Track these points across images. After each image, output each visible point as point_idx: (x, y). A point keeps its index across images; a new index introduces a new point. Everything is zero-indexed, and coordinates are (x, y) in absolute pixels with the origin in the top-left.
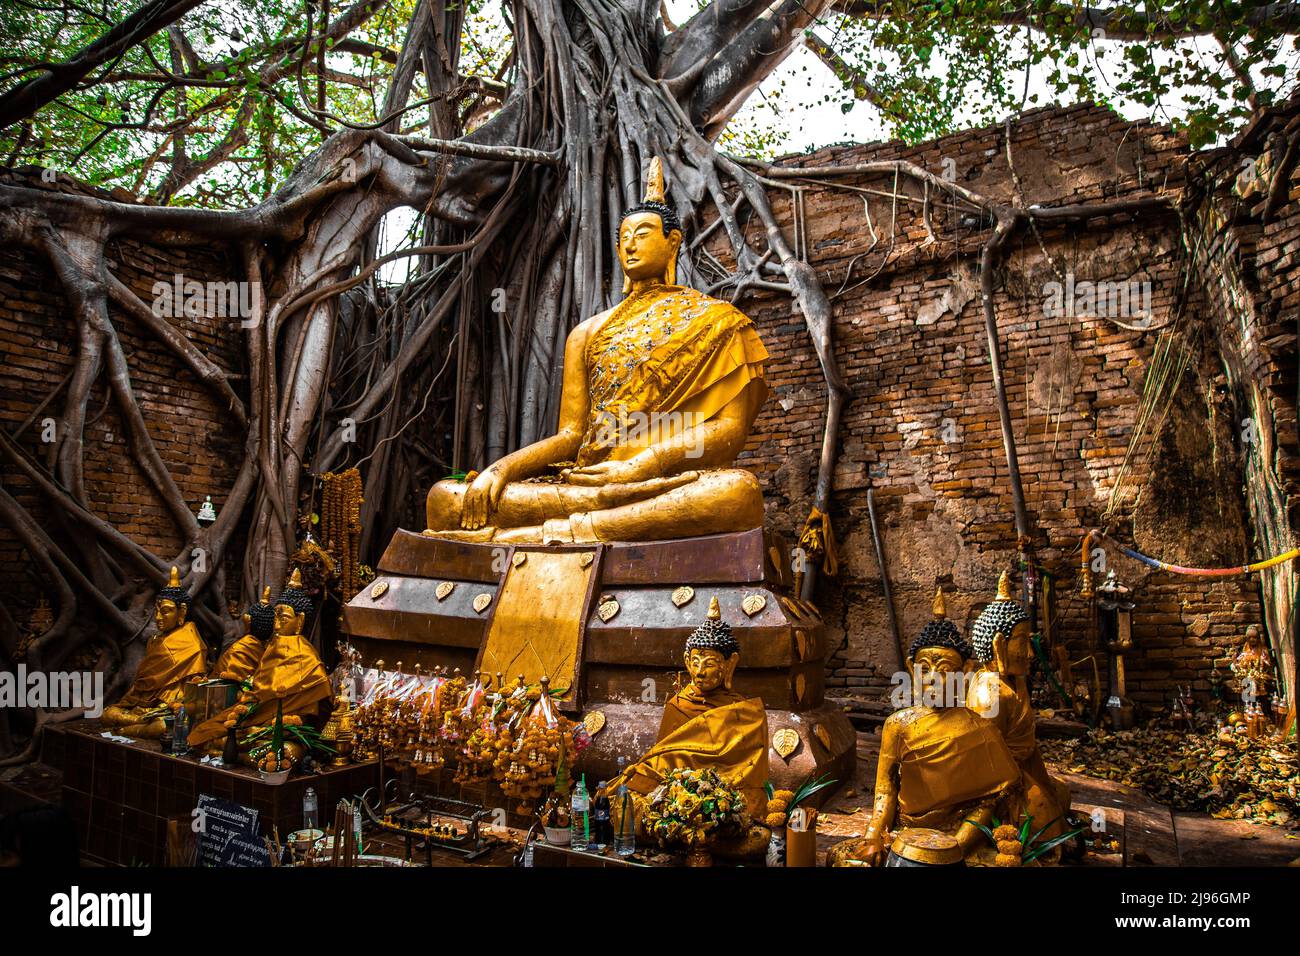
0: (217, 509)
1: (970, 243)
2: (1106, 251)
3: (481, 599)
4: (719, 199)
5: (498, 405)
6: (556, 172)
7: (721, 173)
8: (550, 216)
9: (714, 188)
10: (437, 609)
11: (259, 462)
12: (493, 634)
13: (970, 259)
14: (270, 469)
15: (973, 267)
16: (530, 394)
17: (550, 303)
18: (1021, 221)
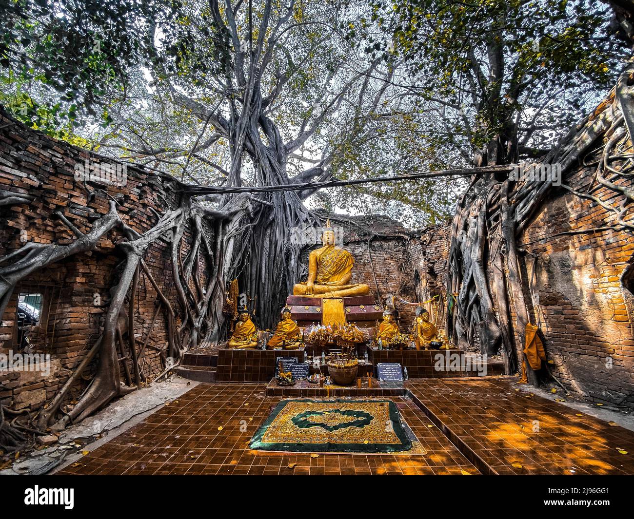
0: (206, 290)
1: (365, 238)
2: (390, 243)
3: (318, 309)
4: (310, 221)
5: (254, 263)
6: (270, 208)
7: (310, 215)
8: (268, 218)
9: (308, 218)
10: (307, 312)
11: (218, 278)
12: (324, 316)
13: (365, 242)
14: (221, 280)
15: (365, 244)
16: (264, 261)
17: (268, 239)
18: (376, 236)
